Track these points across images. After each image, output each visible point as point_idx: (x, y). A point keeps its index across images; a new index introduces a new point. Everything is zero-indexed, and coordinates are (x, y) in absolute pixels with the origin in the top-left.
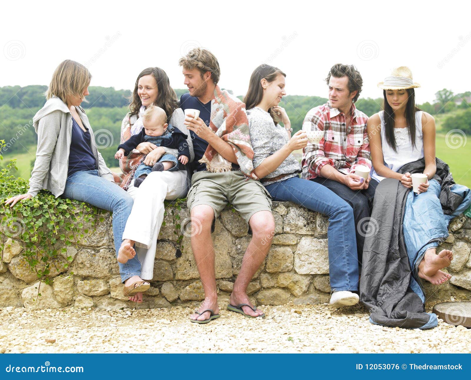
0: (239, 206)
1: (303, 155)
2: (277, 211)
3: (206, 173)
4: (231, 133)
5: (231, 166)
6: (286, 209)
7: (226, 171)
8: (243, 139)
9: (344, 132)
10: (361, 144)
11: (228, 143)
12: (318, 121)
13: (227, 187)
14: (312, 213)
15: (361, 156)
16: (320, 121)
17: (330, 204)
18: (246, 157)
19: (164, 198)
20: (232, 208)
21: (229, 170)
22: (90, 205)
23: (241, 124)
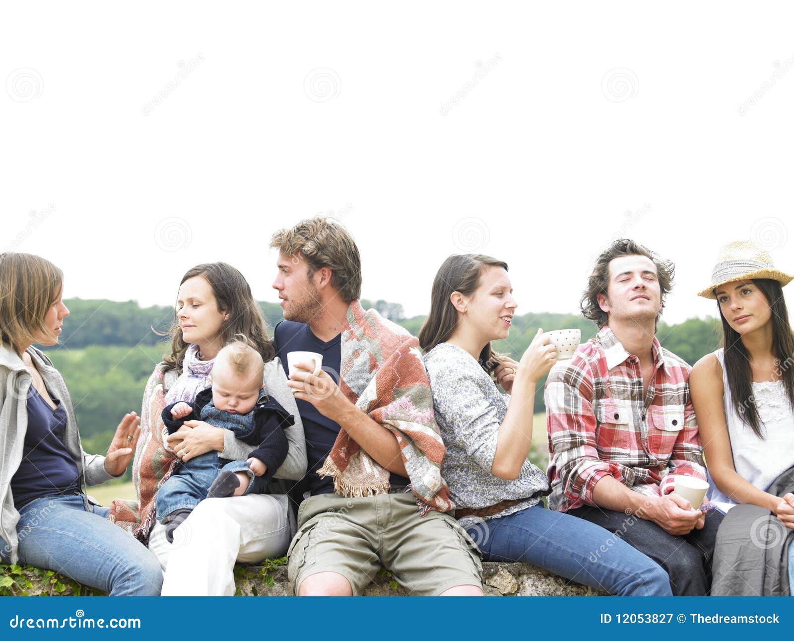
0: (406, 576)
1: (550, 457)
2: (494, 584)
3: (331, 498)
4: (390, 406)
5: (387, 482)
6: (514, 581)
7: (377, 494)
8: (418, 419)
9: (640, 399)
10: (679, 427)
11: (385, 426)
12: (580, 380)
13: (380, 531)
14: (573, 590)
15: (682, 457)
16: (584, 378)
17: (614, 566)
18: (425, 459)
19: (234, 558)
20: (391, 579)
21: (384, 493)
22: (66, 577)
23: (412, 385)
